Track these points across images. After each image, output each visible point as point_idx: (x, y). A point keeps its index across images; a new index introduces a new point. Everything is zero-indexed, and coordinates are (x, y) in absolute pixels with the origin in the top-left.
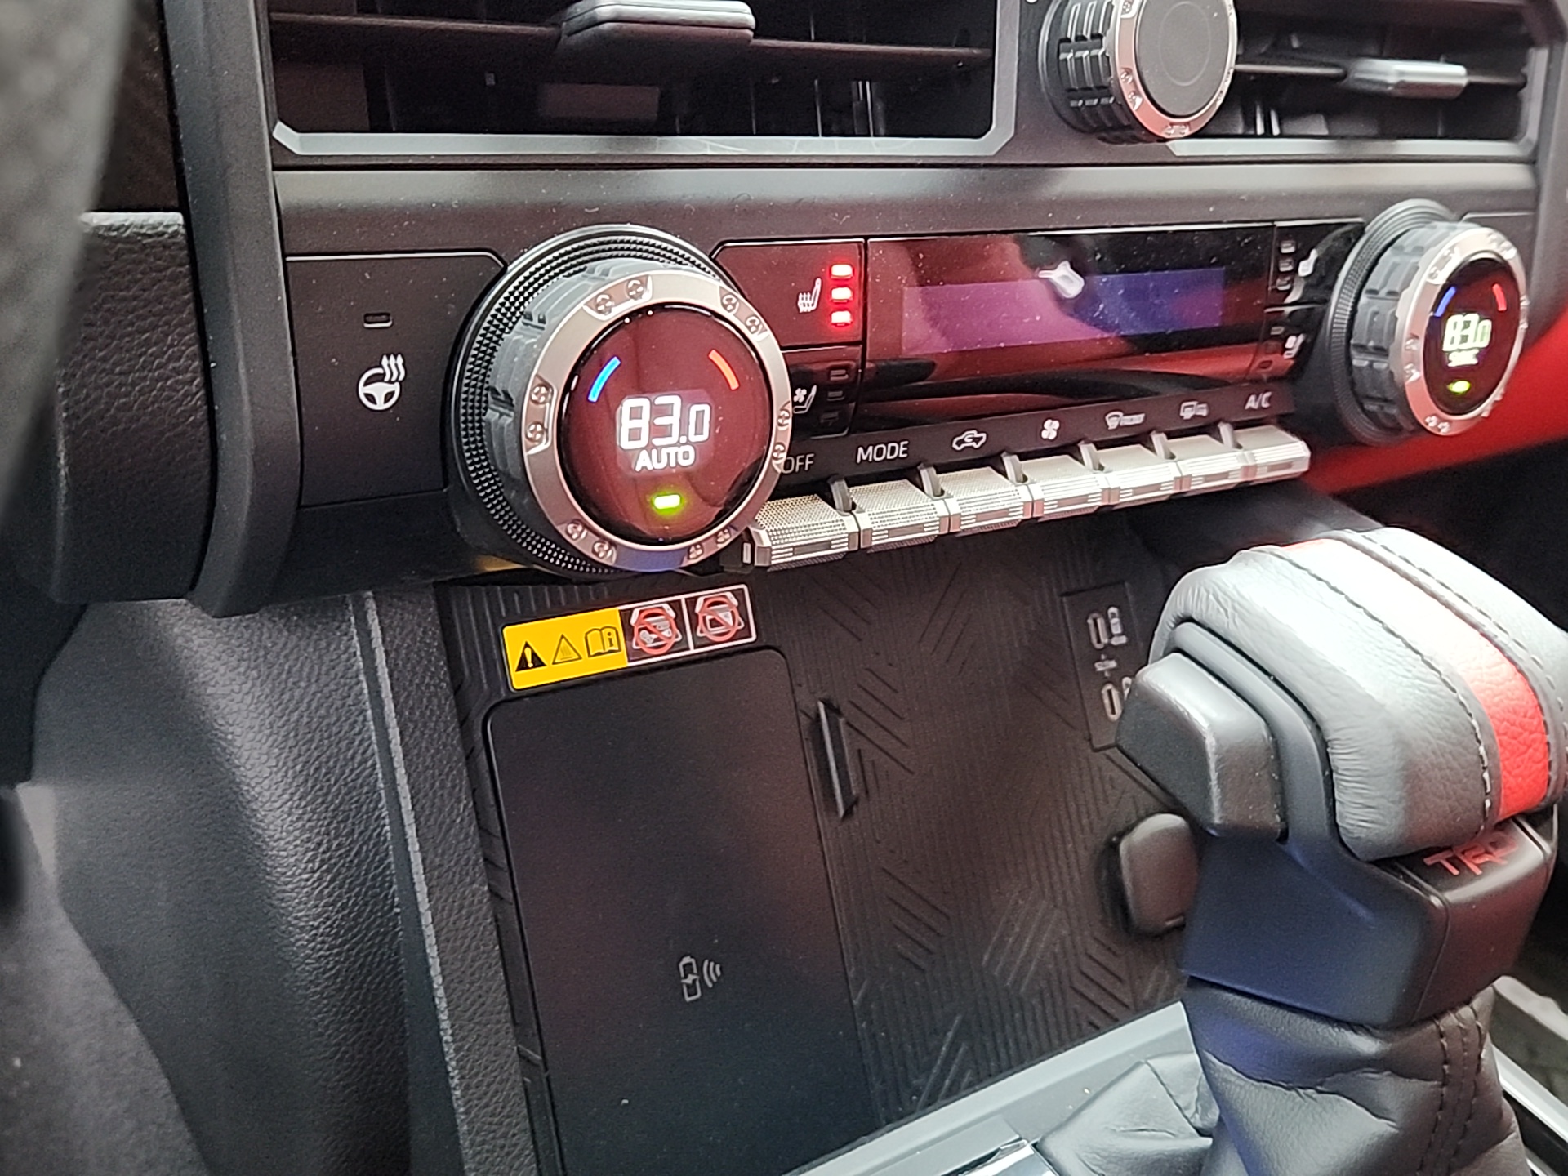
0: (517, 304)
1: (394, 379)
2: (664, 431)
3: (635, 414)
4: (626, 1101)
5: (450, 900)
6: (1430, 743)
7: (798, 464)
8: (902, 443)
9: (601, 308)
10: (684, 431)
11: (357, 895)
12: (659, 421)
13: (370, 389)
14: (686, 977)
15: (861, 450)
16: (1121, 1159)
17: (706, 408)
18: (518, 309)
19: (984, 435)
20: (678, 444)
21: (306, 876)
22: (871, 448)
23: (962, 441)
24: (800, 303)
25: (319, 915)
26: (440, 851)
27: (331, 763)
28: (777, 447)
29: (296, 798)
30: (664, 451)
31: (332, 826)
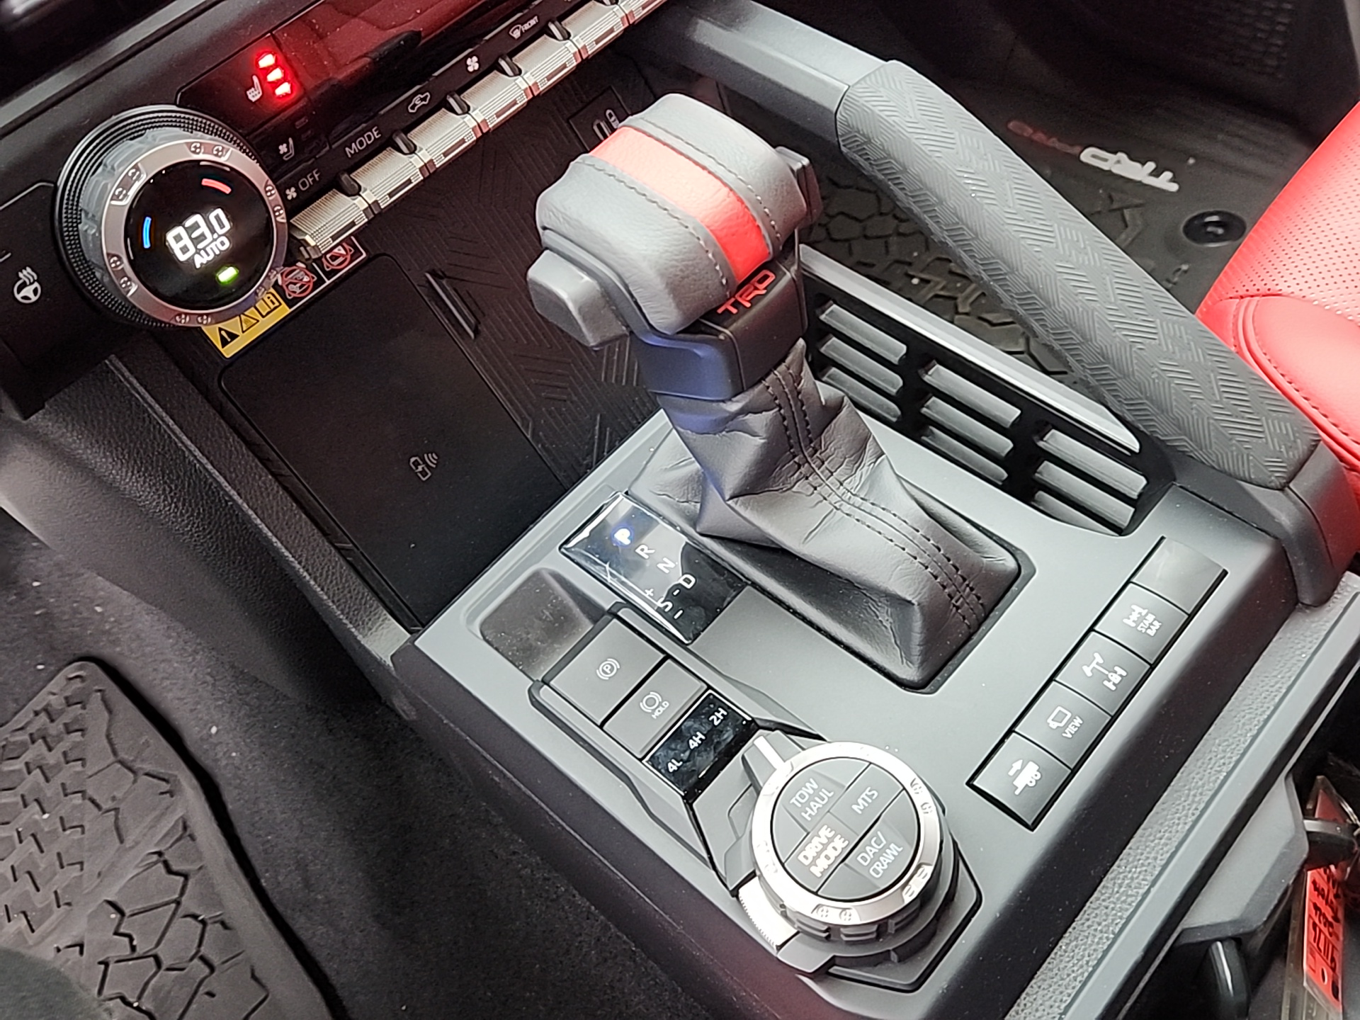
0: (75, 208)
1: (32, 281)
2: (203, 237)
3: (178, 238)
4: (413, 545)
5: (253, 492)
6: (677, 266)
7: (310, 180)
8: (373, 130)
9: (121, 197)
10: (213, 231)
11: (202, 506)
12: (194, 235)
13: (23, 293)
14: (417, 468)
15: (347, 149)
16: (671, 483)
17: (219, 212)
18: (76, 210)
19: (428, 94)
20: (214, 240)
21: (167, 508)
22: (353, 145)
23: (415, 105)
24: (250, 97)
25: (188, 524)
26: (232, 470)
27: (144, 446)
28: (276, 209)
29: (135, 472)
30: (208, 249)
31: (166, 478)
